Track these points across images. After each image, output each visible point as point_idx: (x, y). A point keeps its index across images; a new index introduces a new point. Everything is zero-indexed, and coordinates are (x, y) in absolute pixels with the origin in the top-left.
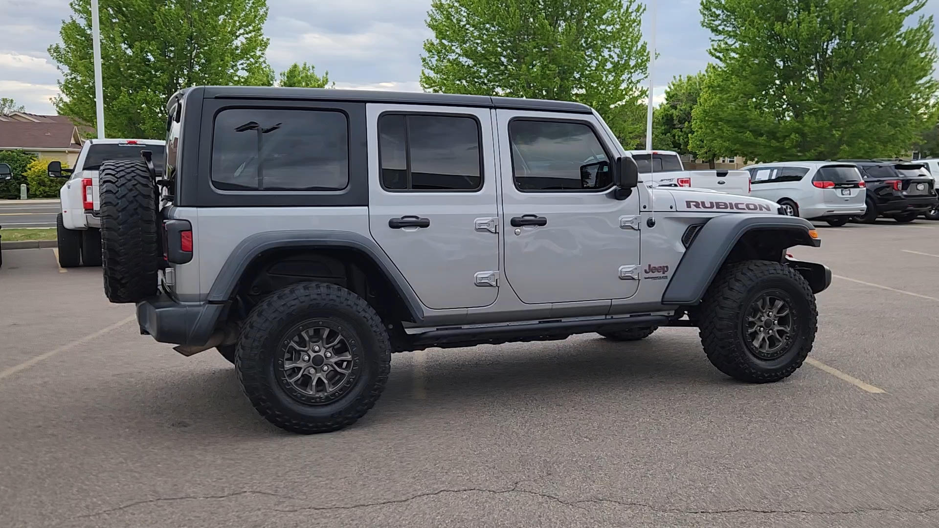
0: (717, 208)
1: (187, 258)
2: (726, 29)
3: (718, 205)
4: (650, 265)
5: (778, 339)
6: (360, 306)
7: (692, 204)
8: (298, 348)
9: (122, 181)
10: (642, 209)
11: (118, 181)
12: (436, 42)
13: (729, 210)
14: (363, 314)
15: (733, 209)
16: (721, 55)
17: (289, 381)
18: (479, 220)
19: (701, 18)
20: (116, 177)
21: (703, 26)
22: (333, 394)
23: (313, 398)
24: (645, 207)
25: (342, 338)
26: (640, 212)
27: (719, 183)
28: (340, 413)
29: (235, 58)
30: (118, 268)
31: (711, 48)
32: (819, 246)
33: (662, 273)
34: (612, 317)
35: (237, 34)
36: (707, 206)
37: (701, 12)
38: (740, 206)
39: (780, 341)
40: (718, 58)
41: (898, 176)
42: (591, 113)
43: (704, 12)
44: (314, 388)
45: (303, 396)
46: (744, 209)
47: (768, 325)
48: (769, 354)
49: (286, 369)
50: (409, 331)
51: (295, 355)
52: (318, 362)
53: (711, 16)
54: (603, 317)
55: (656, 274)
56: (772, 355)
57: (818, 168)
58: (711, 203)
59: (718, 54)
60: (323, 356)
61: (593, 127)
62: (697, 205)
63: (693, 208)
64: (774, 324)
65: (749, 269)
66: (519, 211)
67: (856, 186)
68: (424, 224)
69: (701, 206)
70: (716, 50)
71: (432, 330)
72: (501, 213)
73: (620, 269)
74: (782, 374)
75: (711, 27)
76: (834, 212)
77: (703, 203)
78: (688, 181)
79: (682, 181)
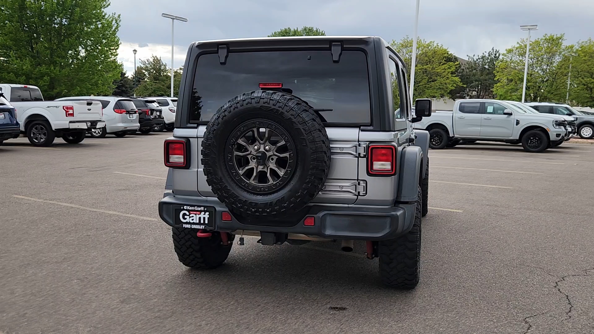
27: (88, 110)
41: (147, 107)
57: (116, 101)
67: (135, 112)
76: (128, 128)
78: (72, 108)
79: (67, 108)
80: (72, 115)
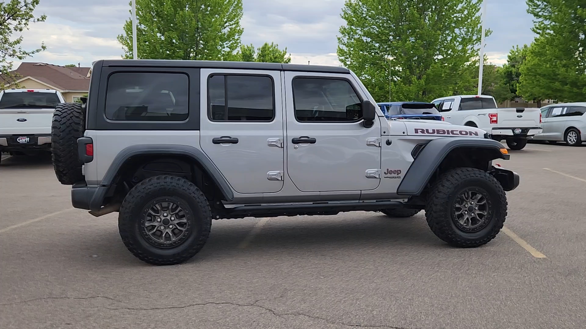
0: (437, 133)
1: (91, 160)
2: (544, 14)
3: (438, 131)
4: (388, 170)
5: (478, 219)
6: (191, 190)
7: (419, 130)
8: (154, 214)
9: (65, 115)
10: (383, 134)
11: (62, 114)
12: (347, 27)
13: (446, 135)
14: (193, 195)
15: (449, 134)
16: (541, 32)
17: (148, 233)
18: (271, 139)
19: (527, 7)
20: (62, 113)
21: (528, 13)
22: (175, 242)
23: (164, 244)
24: (384, 133)
25: (181, 209)
26: (381, 135)
27: (518, 116)
28: (178, 254)
29: (223, 40)
30: (60, 164)
31: (534, 27)
32: (509, 159)
33: (397, 174)
34: (363, 202)
35: (225, 26)
36: (430, 132)
37: (527, 4)
38: (454, 132)
39: (480, 221)
40: (539, 33)
42: (349, 73)
43: (530, 3)
44: (163, 238)
45: (156, 242)
46: (458, 134)
47: (471, 210)
48: (471, 229)
49: (146, 226)
50: (226, 206)
51: (153, 218)
52: (166, 223)
53: (534, 6)
54: (357, 201)
55: (393, 175)
56: (473, 229)
58: (434, 131)
59: (538, 31)
60: (169, 219)
61: (350, 82)
62: (423, 131)
63: (420, 134)
64: (475, 210)
65: (457, 173)
66: (298, 134)
68: (235, 141)
69: (425, 132)
70: (537, 28)
71: (241, 206)
72: (285, 135)
73: (366, 171)
74: (480, 242)
75: (533, 13)
77: (427, 131)
78: (496, 115)
79: (492, 116)
80: (496, 122)
